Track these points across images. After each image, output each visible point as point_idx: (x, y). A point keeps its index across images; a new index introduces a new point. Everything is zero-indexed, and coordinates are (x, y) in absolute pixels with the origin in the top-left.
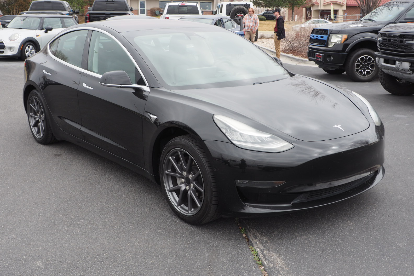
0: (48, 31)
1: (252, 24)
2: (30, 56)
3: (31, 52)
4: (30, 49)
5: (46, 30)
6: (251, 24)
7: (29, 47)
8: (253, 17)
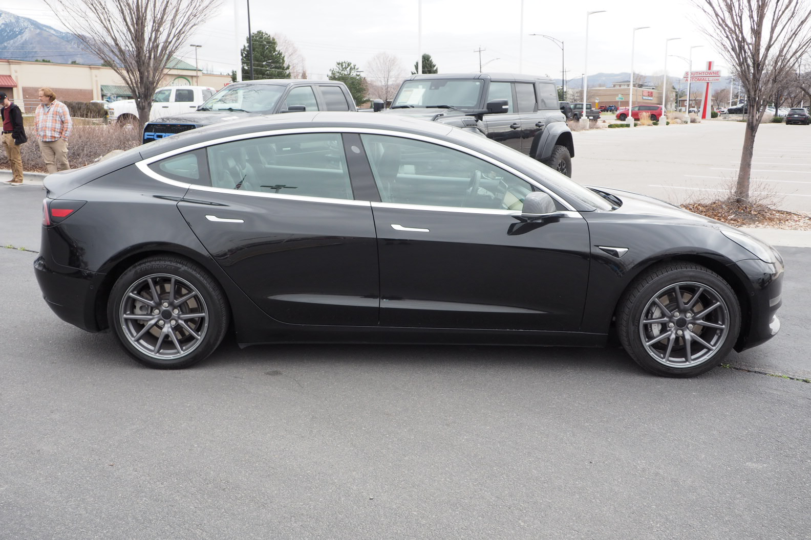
1: (50, 124)
6: (48, 123)
8: (52, 109)
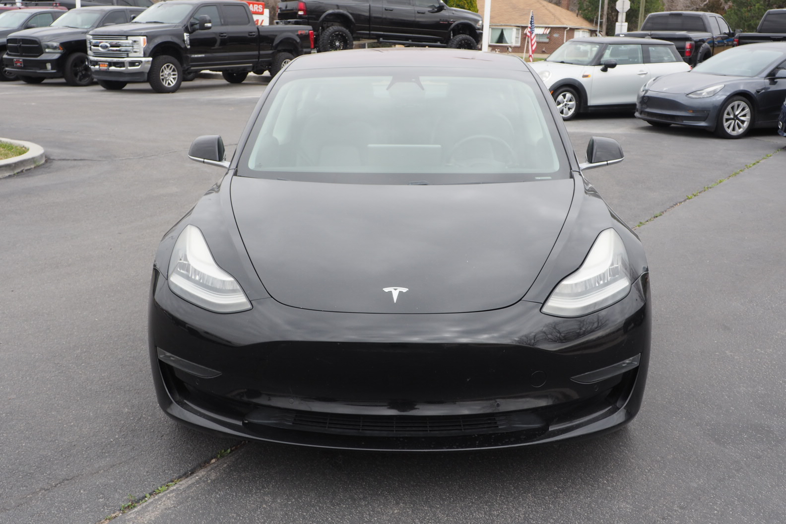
0: (609, 69)
2: (564, 111)
3: (568, 105)
4: (565, 100)
5: (605, 67)
7: (564, 96)
